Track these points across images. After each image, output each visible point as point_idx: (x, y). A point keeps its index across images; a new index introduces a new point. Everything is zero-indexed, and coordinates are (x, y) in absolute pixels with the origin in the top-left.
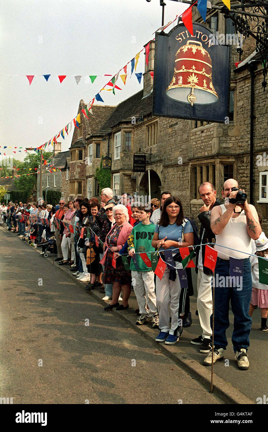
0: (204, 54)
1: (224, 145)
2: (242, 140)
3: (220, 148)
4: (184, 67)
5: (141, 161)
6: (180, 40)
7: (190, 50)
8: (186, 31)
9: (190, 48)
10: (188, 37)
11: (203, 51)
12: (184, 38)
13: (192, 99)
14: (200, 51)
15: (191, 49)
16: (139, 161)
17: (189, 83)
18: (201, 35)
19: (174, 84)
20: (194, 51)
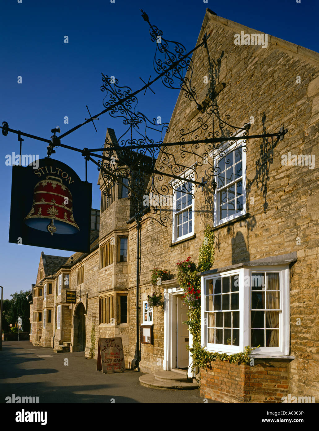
0: (64, 189)
1: (120, 280)
2: (132, 277)
3: (116, 282)
4: (43, 200)
5: (72, 295)
6: (39, 175)
7: (49, 185)
8: (46, 167)
9: (49, 182)
10: (47, 172)
11: (64, 188)
12: (44, 173)
13: (52, 229)
14: (60, 186)
15: (51, 184)
16: (71, 295)
17: (49, 214)
18: (61, 172)
19: (33, 214)
20: (54, 186)
